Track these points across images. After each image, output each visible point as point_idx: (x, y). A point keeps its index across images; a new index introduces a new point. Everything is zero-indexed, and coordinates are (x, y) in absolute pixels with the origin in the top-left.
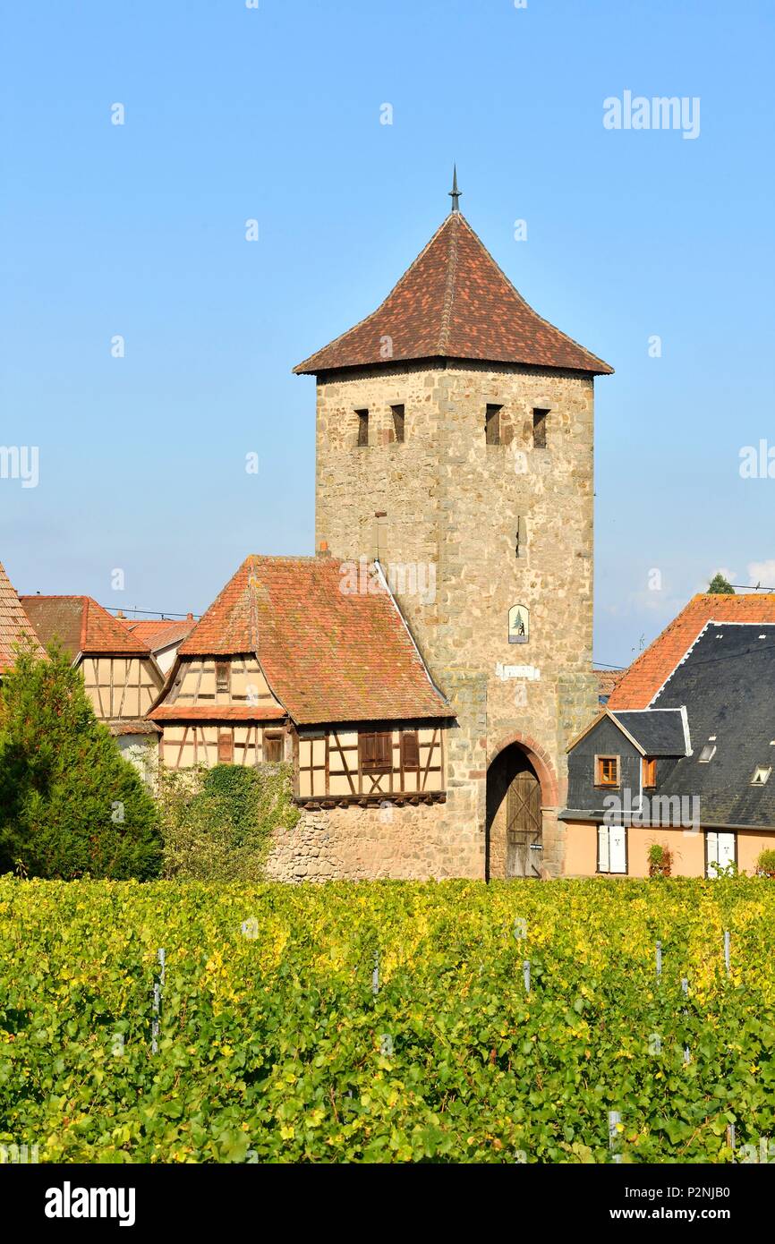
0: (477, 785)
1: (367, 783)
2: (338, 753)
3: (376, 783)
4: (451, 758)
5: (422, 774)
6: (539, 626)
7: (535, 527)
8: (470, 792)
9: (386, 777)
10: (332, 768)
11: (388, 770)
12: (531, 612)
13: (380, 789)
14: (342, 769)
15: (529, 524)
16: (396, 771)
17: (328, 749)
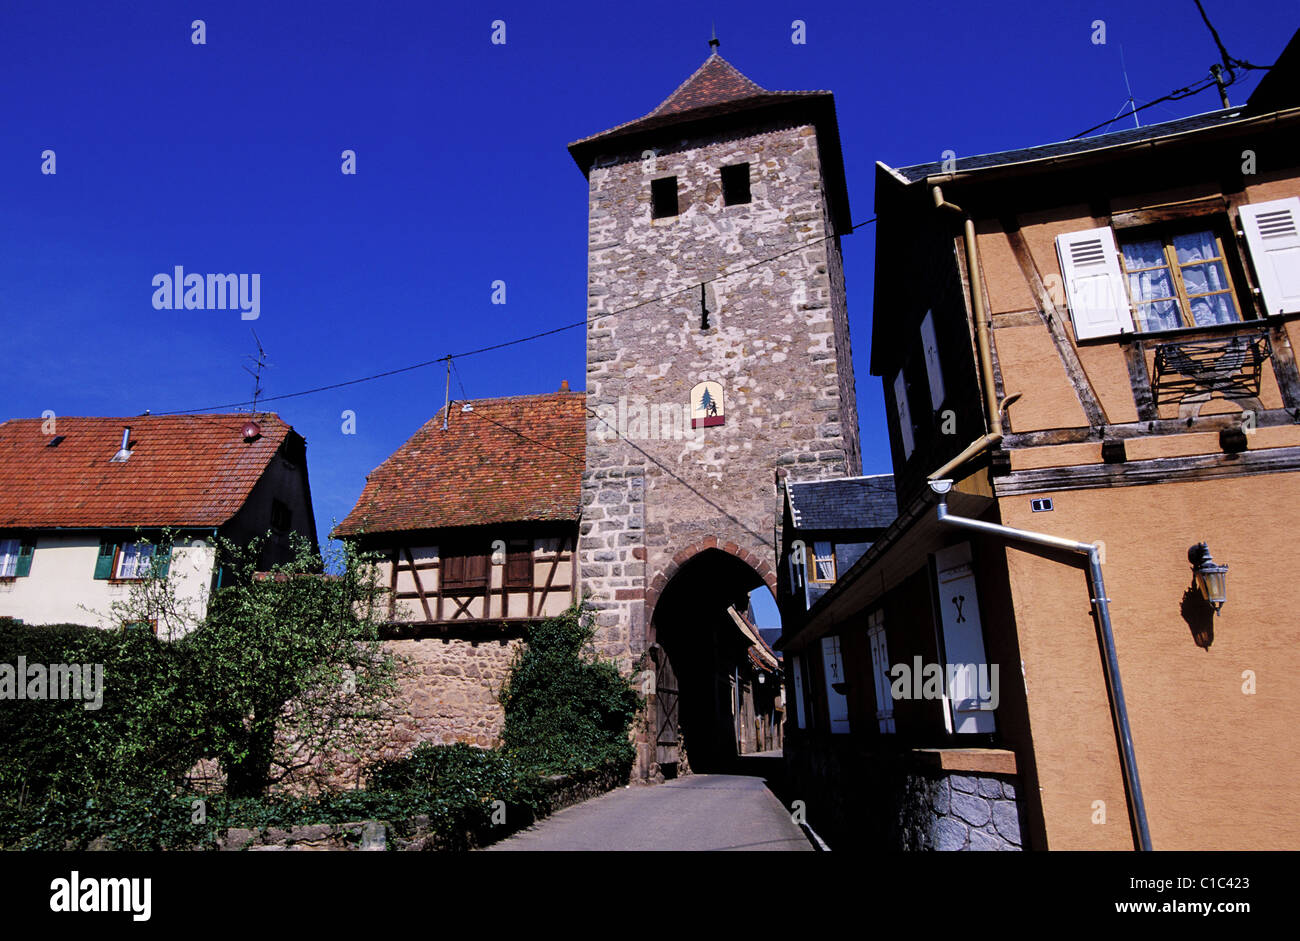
0: (628, 607)
1: (450, 607)
2: (410, 573)
3: (464, 608)
4: (586, 575)
5: (538, 596)
6: (743, 402)
7: (728, 290)
8: (617, 618)
9: (479, 601)
10: (400, 589)
11: (485, 591)
12: (728, 388)
13: (469, 614)
14: (414, 589)
15: (718, 289)
16: (496, 592)
17: (396, 569)
